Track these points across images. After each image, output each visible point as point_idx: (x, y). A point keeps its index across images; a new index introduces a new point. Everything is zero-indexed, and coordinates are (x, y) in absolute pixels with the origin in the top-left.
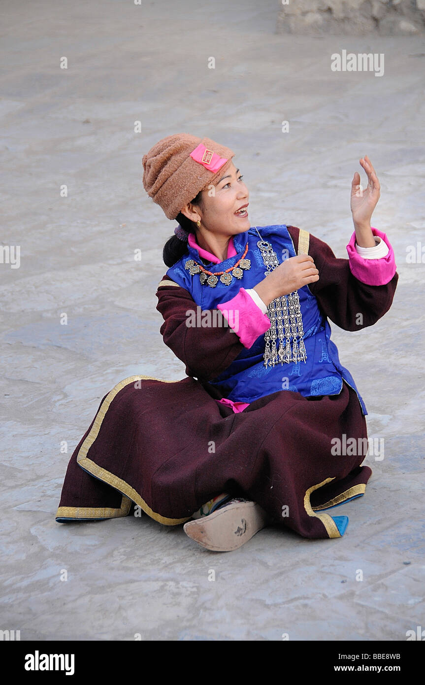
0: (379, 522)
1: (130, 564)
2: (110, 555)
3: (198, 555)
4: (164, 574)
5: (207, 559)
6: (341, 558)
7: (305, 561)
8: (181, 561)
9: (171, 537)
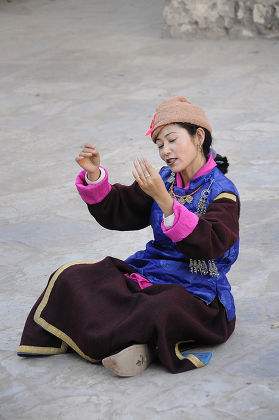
0: (231, 357)
1: (68, 385)
2: (54, 379)
3: (112, 379)
4: (90, 392)
5: (118, 382)
6: (205, 381)
7: (182, 382)
8: (100, 382)
9: (95, 366)
